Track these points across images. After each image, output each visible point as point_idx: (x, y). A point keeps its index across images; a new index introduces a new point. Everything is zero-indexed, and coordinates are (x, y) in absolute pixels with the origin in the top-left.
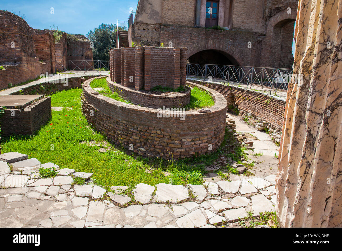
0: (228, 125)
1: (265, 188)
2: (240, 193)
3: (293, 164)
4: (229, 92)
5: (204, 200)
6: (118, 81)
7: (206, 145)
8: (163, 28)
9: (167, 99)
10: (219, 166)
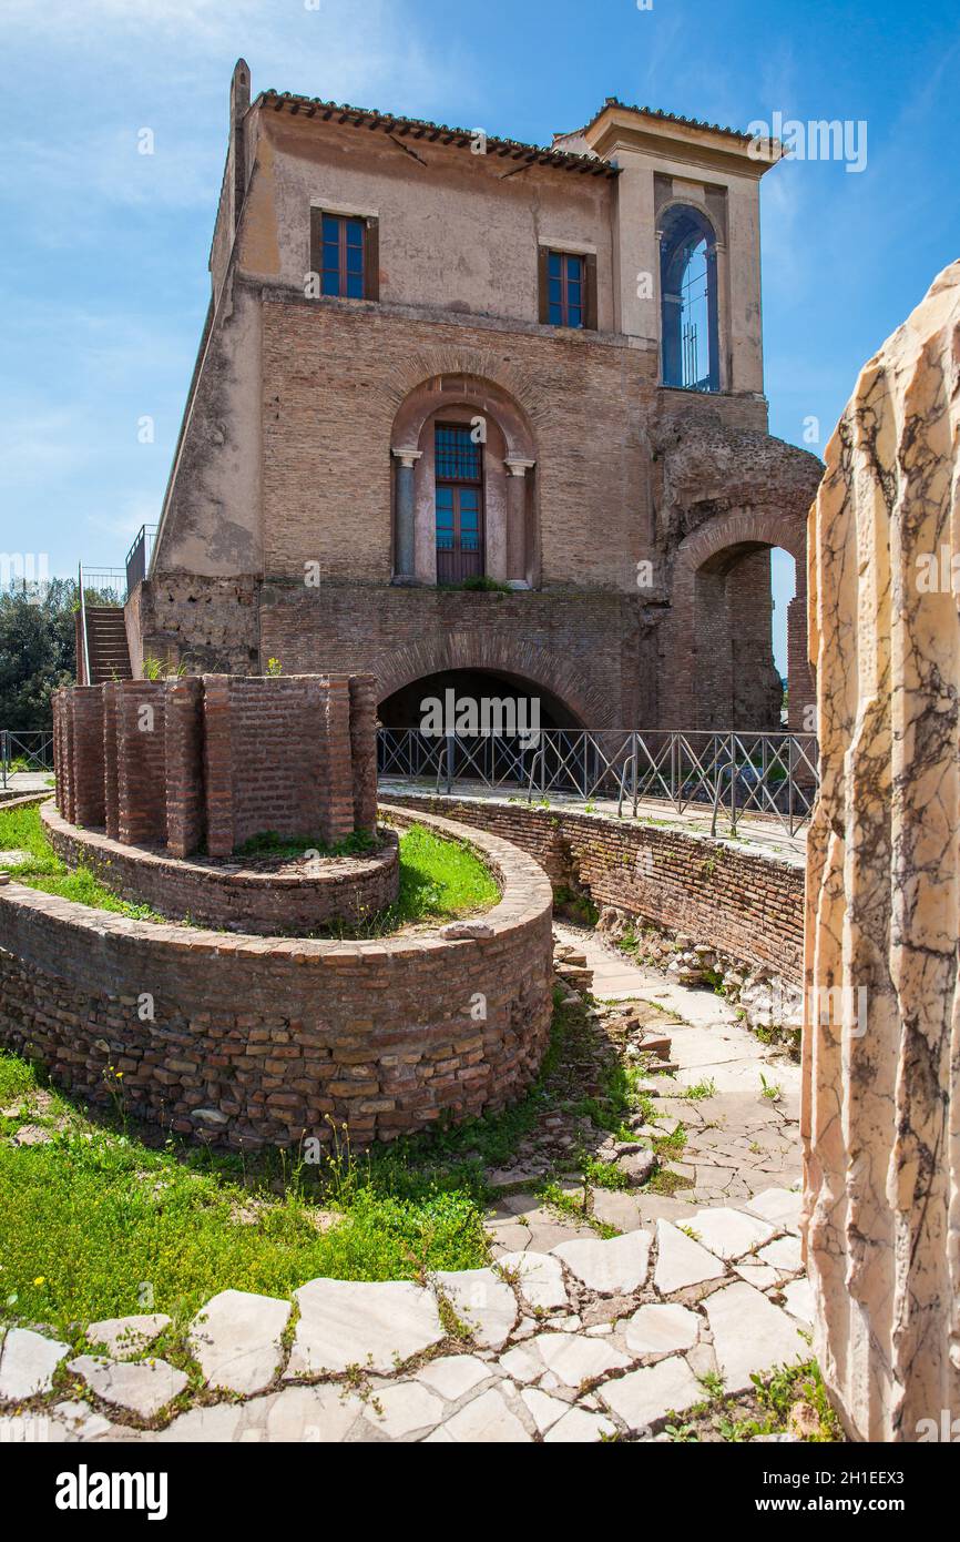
0: (560, 974)
1: (754, 1253)
2: (656, 1289)
3: (864, 1157)
4: (551, 835)
5: (510, 1342)
6: (94, 821)
7: (481, 1076)
8: (268, 593)
9: (306, 891)
10: (544, 1160)
